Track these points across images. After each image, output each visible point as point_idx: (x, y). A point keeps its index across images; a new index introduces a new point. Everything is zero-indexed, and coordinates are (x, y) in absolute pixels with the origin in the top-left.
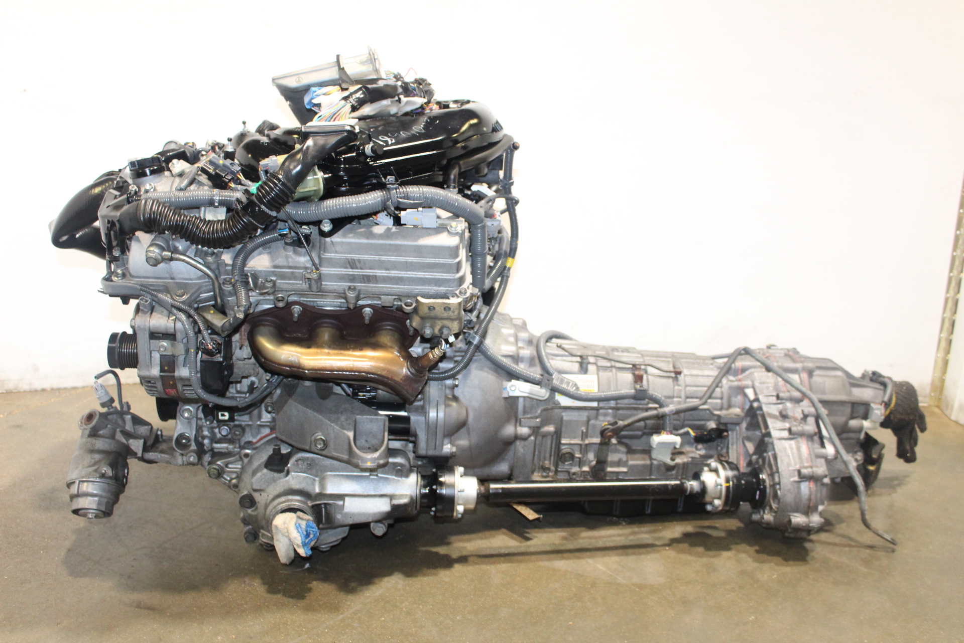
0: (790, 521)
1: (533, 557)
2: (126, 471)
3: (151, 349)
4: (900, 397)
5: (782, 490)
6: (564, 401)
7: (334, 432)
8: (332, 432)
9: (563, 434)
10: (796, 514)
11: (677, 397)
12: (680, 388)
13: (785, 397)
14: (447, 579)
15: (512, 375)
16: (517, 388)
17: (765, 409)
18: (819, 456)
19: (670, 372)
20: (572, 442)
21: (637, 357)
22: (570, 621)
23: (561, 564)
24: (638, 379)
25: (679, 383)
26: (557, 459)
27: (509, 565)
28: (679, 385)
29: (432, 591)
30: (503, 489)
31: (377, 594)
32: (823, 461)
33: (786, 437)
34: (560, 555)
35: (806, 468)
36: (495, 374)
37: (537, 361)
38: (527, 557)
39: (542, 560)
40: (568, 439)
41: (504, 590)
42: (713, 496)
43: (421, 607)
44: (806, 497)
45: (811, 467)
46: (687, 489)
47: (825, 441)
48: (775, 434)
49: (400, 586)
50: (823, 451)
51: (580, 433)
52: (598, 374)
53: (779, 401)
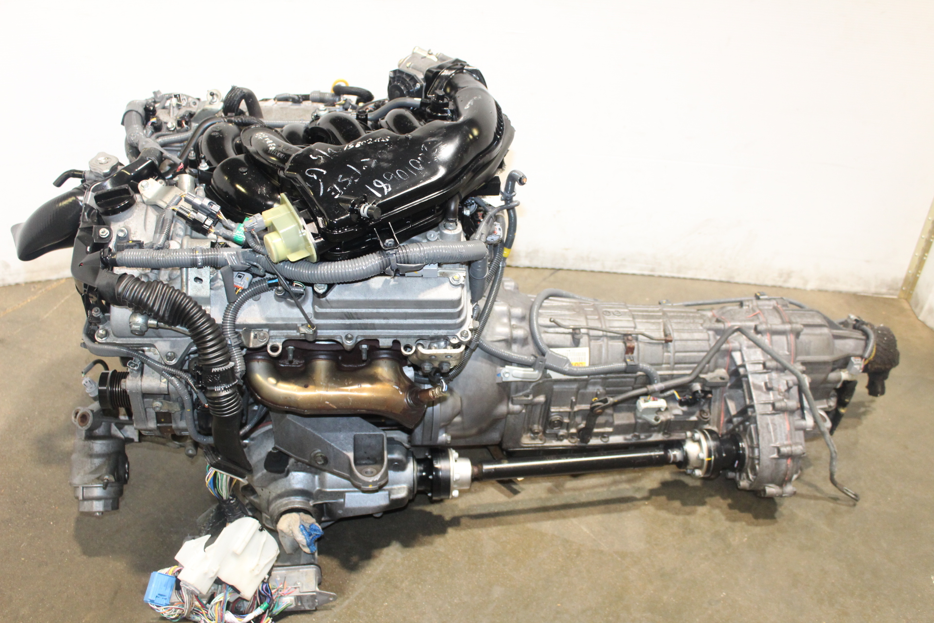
0: (764, 491)
1: (522, 517)
2: (127, 466)
3: (146, 406)
4: (880, 349)
5: (761, 466)
6: (555, 376)
7: (334, 451)
8: (331, 451)
9: (553, 403)
10: (771, 485)
11: (666, 364)
12: (669, 354)
13: (772, 367)
14: (442, 549)
15: (506, 361)
16: (512, 373)
17: (751, 379)
18: (798, 429)
19: (662, 340)
20: (561, 410)
21: (629, 321)
22: (558, 603)
23: (548, 526)
24: (630, 350)
25: (669, 349)
26: (545, 423)
27: (500, 527)
28: (668, 352)
29: (429, 566)
30: (495, 469)
31: (378, 571)
32: (801, 433)
33: (769, 413)
34: (546, 514)
35: (786, 446)
36: (489, 362)
37: (530, 339)
38: (516, 517)
39: (529, 521)
40: (557, 407)
41: (496, 562)
42: (695, 465)
43: (420, 587)
44: (782, 472)
45: (790, 445)
46: (670, 459)
47: (805, 412)
48: (759, 409)
49: (399, 560)
50: (803, 423)
51: (570, 402)
52: (589, 346)
53: (765, 371)
